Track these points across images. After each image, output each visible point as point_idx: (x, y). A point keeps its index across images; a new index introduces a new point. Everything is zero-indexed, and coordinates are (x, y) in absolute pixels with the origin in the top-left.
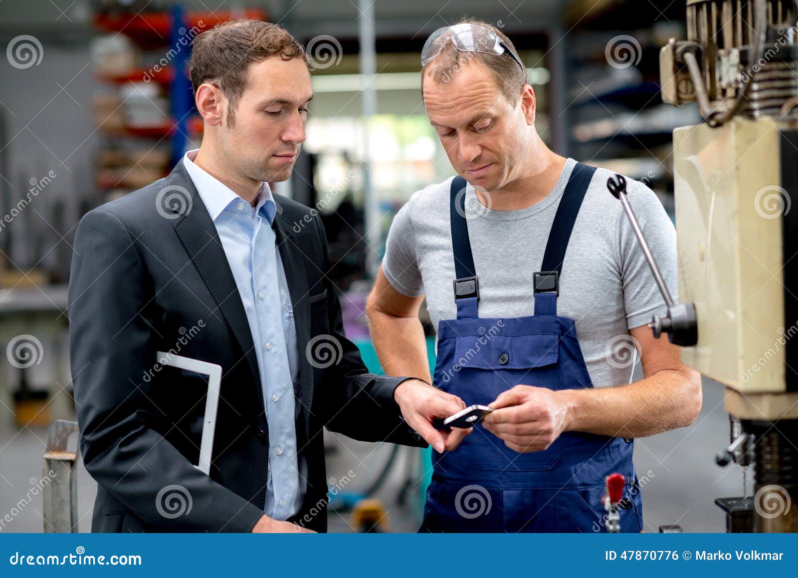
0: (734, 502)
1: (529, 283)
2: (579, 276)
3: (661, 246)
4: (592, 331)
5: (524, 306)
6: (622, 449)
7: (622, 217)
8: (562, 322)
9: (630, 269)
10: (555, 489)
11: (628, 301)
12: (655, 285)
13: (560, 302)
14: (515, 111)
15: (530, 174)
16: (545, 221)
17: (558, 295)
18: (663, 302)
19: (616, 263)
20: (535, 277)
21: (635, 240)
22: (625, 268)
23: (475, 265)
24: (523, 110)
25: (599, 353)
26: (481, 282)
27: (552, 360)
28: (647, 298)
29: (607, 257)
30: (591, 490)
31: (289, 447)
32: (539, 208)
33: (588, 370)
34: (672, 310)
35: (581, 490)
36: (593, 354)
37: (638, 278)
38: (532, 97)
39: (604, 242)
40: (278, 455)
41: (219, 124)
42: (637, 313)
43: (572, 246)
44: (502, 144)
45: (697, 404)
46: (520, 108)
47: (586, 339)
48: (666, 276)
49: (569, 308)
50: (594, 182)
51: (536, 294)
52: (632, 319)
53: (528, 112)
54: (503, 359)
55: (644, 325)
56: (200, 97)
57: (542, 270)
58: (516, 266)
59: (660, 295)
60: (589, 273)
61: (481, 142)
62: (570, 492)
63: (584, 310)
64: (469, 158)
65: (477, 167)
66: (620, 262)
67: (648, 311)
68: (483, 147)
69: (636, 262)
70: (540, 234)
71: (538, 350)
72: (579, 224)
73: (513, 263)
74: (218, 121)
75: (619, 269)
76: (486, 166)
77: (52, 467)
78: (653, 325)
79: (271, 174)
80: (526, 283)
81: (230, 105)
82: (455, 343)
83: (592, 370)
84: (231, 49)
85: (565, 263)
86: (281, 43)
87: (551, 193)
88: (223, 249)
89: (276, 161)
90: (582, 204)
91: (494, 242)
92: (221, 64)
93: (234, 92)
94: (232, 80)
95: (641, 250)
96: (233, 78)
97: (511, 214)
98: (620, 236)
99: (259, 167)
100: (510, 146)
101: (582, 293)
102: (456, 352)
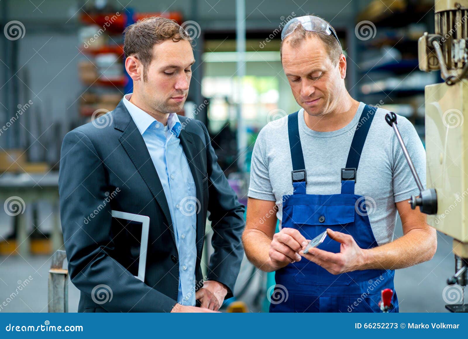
0: (457, 307)
2: (368, 170)
3: (416, 154)
5: (335, 188)
7: (394, 136)
8: (357, 198)
9: (398, 166)
10: (350, 296)
11: (396, 186)
12: (412, 177)
13: (356, 186)
14: (335, 69)
16: (348, 138)
17: (355, 182)
18: (417, 187)
19: (390, 162)
20: (342, 171)
21: (401, 152)
23: (305, 163)
24: (340, 69)
25: (378, 216)
26: (308, 173)
27: (351, 220)
28: (407, 185)
29: (385, 159)
31: (190, 266)
32: (345, 130)
33: (372, 227)
34: (423, 193)
37: (402, 172)
38: (345, 62)
39: (383, 151)
40: (184, 270)
41: (140, 80)
42: (401, 193)
43: (364, 152)
44: (328, 87)
46: (338, 68)
48: (419, 172)
49: (362, 189)
50: (377, 116)
51: (343, 181)
52: (398, 196)
53: (342, 71)
54: (322, 219)
55: (406, 200)
56: (128, 64)
57: (346, 167)
58: (331, 164)
59: (415, 183)
60: (374, 168)
61: (315, 85)
63: (371, 190)
64: (308, 94)
65: (311, 100)
66: (392, 162)
67: (408, 192)
68: (316, 88)
69: (402, 163)
70: (346, 145)
71: (343, 214)
72: (368, 140)
73: (329, 162)
74: (139, 78)
75: (392, 167)
76: (317, 99)
77: (54, 278)
78: (411, 201)
79: (170, 109)
80: (337, 174)
81: (144, 68)
82: (292, 208)
83: (374, 227)
84: (143, 36)
85: (360, 163)
86: (172, 32)
87: (352, 122)
88: (148, 151)
89: (172, 100)
90: (370, 129)
91: (318, 150)
92: (138, 45)
93: (146, 61)
94: (145, 55)
95: (404, 157)
96: (145, 53)
97: (328, 134)
98: (393, 147)
99: (162, 105)
100: (332, 88)
101: (370, 180)
102: (293, 214)
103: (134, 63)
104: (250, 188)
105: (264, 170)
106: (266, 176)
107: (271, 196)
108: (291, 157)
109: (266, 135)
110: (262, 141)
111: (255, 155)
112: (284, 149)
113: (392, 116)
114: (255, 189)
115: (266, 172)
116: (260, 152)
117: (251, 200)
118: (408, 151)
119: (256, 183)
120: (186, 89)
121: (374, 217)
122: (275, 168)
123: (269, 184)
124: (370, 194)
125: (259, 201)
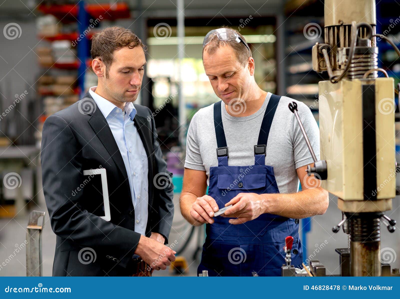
0: (344, 250)
1: (252, 150)
2: (274, 146)
3: (311, 131)
4: (281, 171)
5: (250, 161)
6: (294, 226)
7: (294, 118)
8: (267, 168)
9: (296, 141)
10: (264, 244)
11: (295, 156)
12: (308, 148)
13: (267, 159)
14: (245, 69)
15: (252, 99)
16: (259, 121)
17: (266, 156)
18: (311, 156)
19: (291, 138)
20: (255, 148)
21: (299, 128)
22: (294, 141)
24: (249, 68)
25: (284, 181)
26: (230, 150)
27: (263, 185)
30: (280, 245)
31: (142, 220)
32: (256, 115)
33: (279, 190)
34: (316, 163)
35: (276, 245)
36: (281, 182)
37: (300, 145)
38: (253, 63)
40: (137, 223)
41: (103, 77)
42: (299, 161)
43: (271, 132)
44: (239, 83)
45: (326, 203)
46: (247, 67)
47: (278, 175)
49: (270, 161)
50: (281, 103)
51: (256, 155)
52: (297, 164)
53: (251, 70)
54: (240, 185)
56: (94, 64)
57: (258, 144)
58: (246, 142)
59: (310, 153)
60: (279, 144)
61: (228, 82)
62: (271, 246)
64: (223, 89)
65: (226, 93)
68: (229, 84)
69: (299, 138)
70: (257, 127)
71: (256, 181)
72: (274, 122)
73: (244, 141)
74: (102, 75)
75: (292, 142)
76: (231, 93)
77: (31, 233)
78: (307, 170)
79: (127, 99)
80: (251, 150)
81: (106, 68)
82: (218, 177)
83: (281, 190)
84: (106, 44)
85: (268, 141)
86: (128, 41)
87: (261, 109)
88: (111, 130)
89: (128, 93)
90: (276, 113)
91: (236, 131)
92: (102, 50)
93: (108, 63)
94: (107, 58)
95: (302, 133)
96: (107, 57)
97: (243, 118)
98: (293, 126)
99: (121, 96)
100: (242, 84)
101: (276, 154)
102: (218, 182)
103: (99, 63)
104: (186, 161)
105: (196, 147)
106: (197, 151)
107: (201, 167)
108: (216, 137)
109: (197, 120)
110: (194, 124)
111: (189, 135)
112: (210, 131)
113: (294, 105)
114: (190, 162)
115: (197, 148)
116: (193, 133)
117: (186, 169)
118: (305, 128)
119: (189, 156)
120: (138, 85)
121: (281, 183)
122: (204, 146)
123: (200, 157)
124: (277, 165)
125: (192, 171)
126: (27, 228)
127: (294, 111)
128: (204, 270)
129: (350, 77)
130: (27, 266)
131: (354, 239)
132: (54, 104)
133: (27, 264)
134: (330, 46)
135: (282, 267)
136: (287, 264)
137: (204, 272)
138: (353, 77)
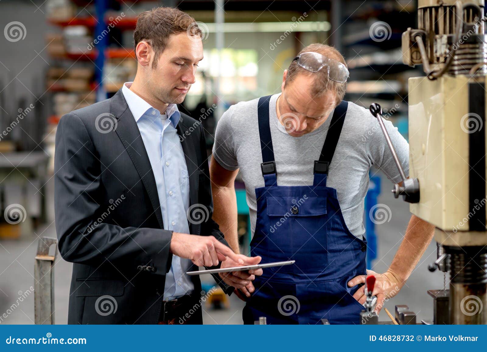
0: (438, 292)
8: (329, 190)
20: (315, 163)
27: (323, 212)
34: (406, 182)
51: (315, 174)
71: (315, 206)
74: (147, 64)
77: (40, 264)
78: (394, 190)
79: (173, 99)
81: (155, 55)
82: (266, 200)
84: (161, 24)
89: (177, 91)
93: (159, 49)
94: (159, 42)
102: (267, 206)
103: (146, 48)
113: (377, 107)
126: (35, 259)
127: (377, 115)
128: (261, 316)
129: (452, 72)
130: (35, 307)
131: (455, 280)
132: (66, 102)
133: (35, 303)
134: (426, 33)
135: (361, 314)
136: (368, 310)
137: (261, 319)
138: (456, 73)
